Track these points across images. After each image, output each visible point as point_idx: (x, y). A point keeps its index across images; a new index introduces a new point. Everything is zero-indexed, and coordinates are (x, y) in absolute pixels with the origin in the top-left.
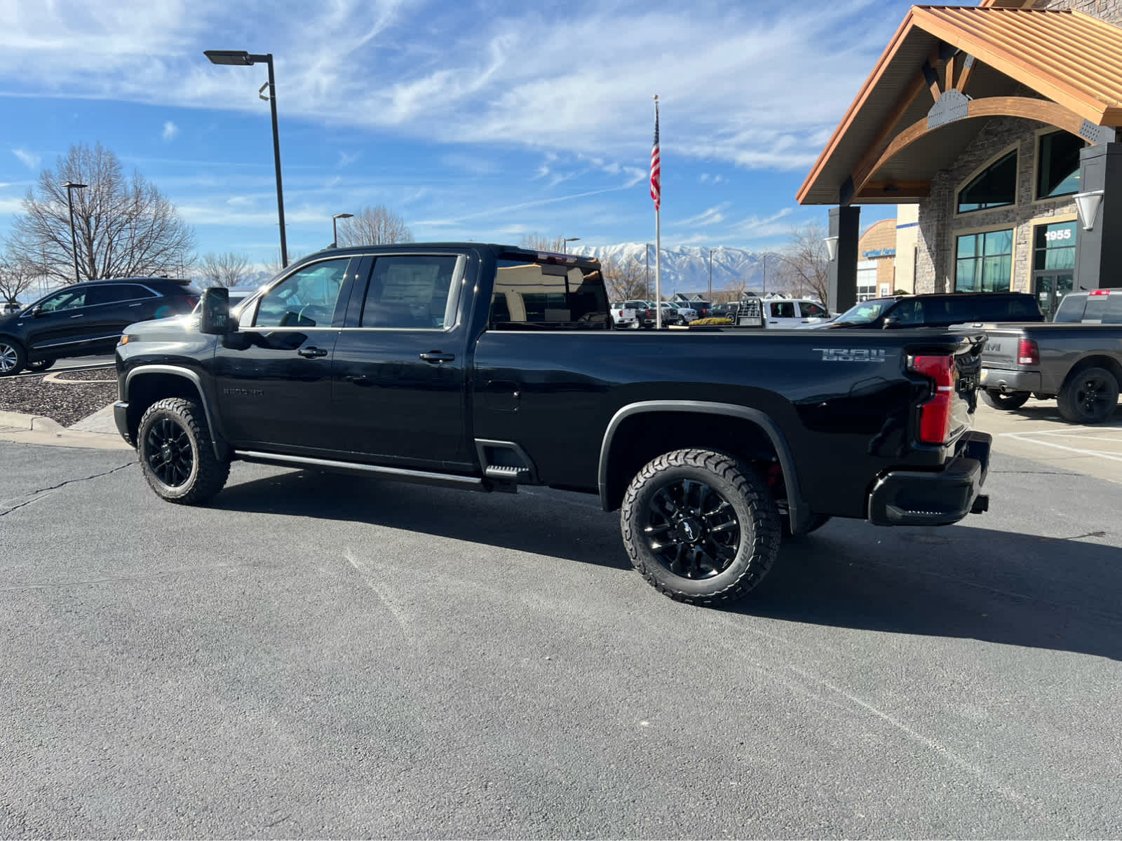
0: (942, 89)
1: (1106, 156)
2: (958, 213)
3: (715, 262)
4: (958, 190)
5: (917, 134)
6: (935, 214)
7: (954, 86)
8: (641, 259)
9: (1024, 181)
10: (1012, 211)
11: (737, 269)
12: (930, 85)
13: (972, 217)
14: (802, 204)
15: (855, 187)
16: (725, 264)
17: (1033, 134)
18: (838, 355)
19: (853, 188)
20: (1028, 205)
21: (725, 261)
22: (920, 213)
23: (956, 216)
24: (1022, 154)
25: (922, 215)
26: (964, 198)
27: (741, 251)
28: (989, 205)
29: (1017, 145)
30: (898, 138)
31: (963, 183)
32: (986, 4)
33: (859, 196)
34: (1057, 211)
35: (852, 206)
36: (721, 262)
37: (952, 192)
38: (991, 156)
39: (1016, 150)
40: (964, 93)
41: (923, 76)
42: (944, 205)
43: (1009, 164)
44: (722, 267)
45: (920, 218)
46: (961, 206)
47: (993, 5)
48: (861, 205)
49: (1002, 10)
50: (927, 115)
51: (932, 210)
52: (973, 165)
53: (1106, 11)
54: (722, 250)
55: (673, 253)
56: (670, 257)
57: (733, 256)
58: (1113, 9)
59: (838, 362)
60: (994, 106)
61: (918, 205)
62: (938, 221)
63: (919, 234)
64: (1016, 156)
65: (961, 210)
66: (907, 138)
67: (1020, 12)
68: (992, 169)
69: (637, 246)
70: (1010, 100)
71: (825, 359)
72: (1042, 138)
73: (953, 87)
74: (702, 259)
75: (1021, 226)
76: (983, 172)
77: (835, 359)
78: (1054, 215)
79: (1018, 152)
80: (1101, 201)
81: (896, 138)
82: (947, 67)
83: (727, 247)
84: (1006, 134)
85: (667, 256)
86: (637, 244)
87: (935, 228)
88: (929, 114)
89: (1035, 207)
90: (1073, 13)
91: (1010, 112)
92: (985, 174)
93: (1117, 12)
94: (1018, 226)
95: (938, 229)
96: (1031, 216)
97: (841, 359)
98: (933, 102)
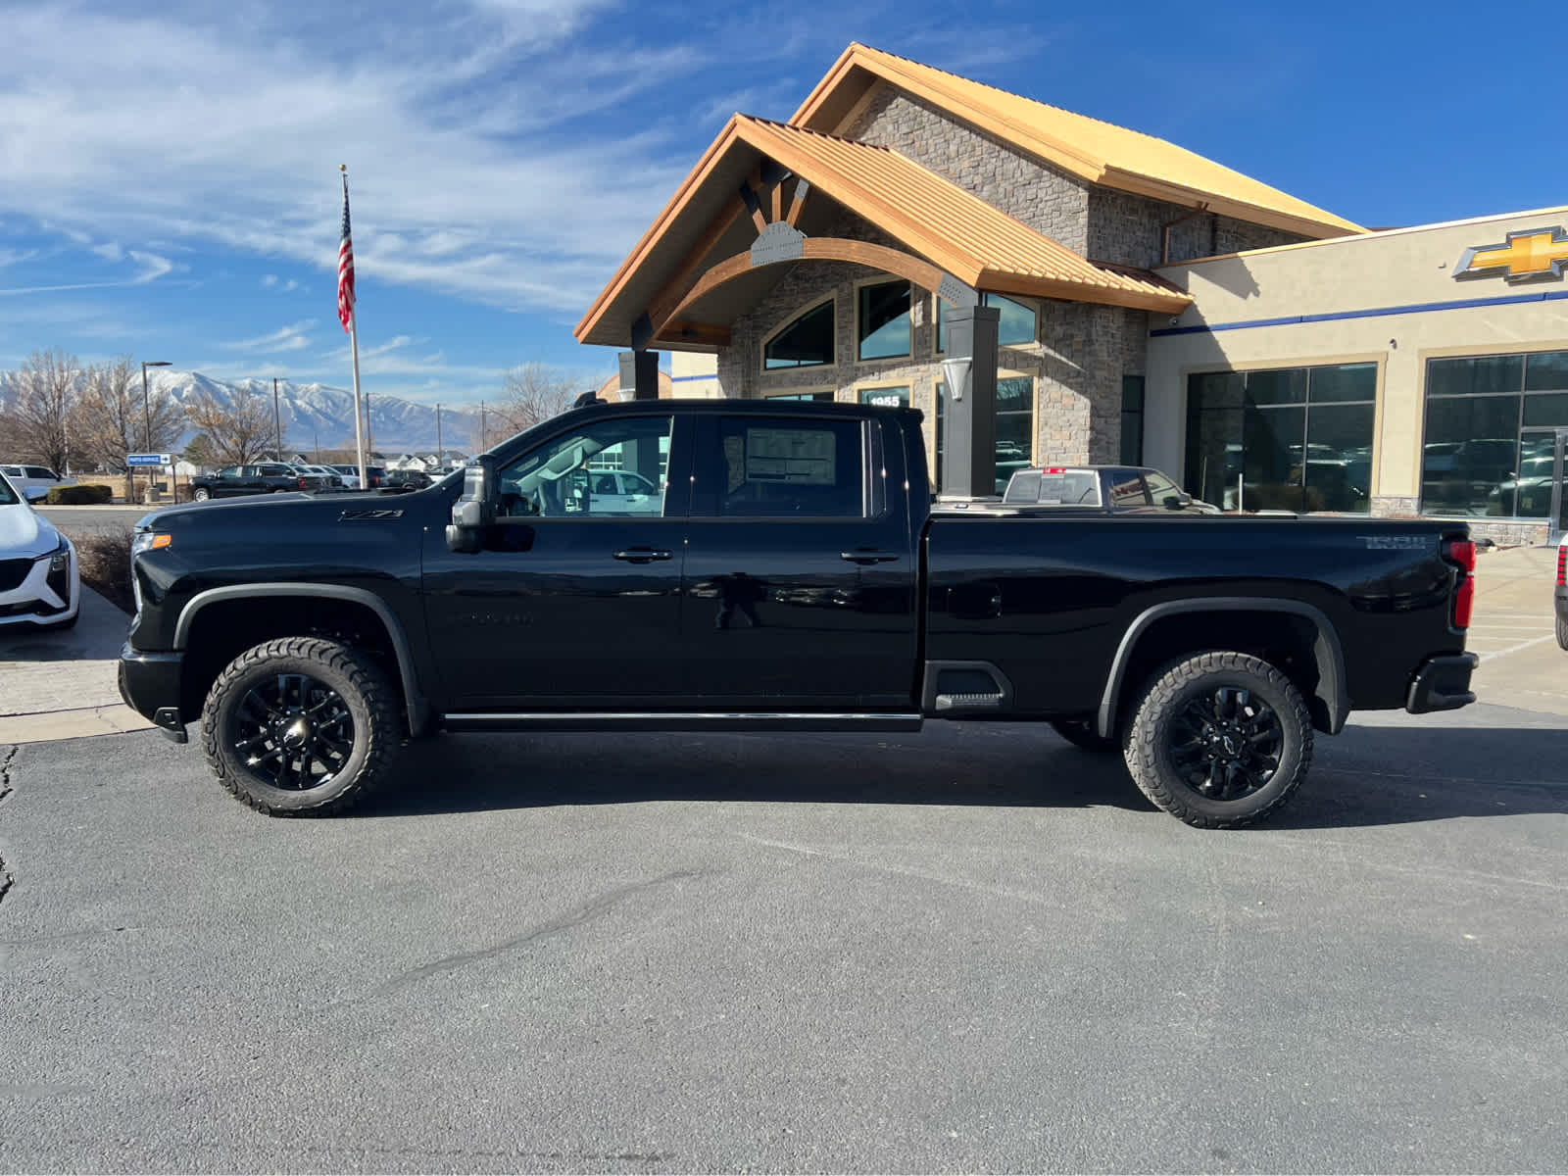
0: (768, 220)
1: (972, 320)
2: (766, 369)
3: (308, 406)
4: (765, 340)
5: (739, 270)
6: (737, 367)
7: (784, 218)
8: (184, 396)
9: (843, 338)
10: (832, 371)
11: (343, 419)
12: (752, 212)
13: (783, 375)
14: (583, 343)
15: (654, 328)
16: (323, 410)
17: (852, 284)
18: (1383, 543)
19: (651, 329)
20: (850, 366)
21: (324, 405)
22: (719, 366)
23: (763, 373)
24: (839, 306)
25: (723, 369)
26: (770, 353)
27: (346, 392)
28: (802, 363)
29: (832, 294)
30: (712, 271)
31: (769, 333)
32: (796, 122)
33: (659, 339)
34: (883, 375)
35: (648, 350)
36: (318, 407)
37: (756, 342)
38: (801, 305)
39: (832, 300)
40: (796, 227)
41: (742, 200)
42: (748, 357)
43: (825, 314)
44: (318, 415)
45: (720, 371)
46: (768, 360)
47: (805, 126)
48: (660, 352)
49: (811, 133)
50: (750, 249)
51: (733, 364)
52: (781, 313)
53: (927, 156)
54: (318, 390)
55: (238, 390)
56: (233, 396)
57: (336, 400)
58: (934, 155)
59: (1383, 550)
60: (835, 249)
61: (716, 355)
62: (743, 377)
63: (719, 391)
64: (833, 306)
65: (768, 366)
66: (724, 274)
67: (829, 137)
68: (804, 319)
69: (176, 376)
70: (855, 244)
71: (1369, 547)
72: (861, 290)
73: (782, 219)
74: (287, 401)
75: (842, 390)
76: (795, 322)
77: (1380, 547)
78: (880, 379)
79: (835, 301)
80: (970, 369)
81: (709, 271)
82: (774, 193)
83: (325, 385)
84: (819, 280)
85: (228, 393)
86: (176, 373)
87: (740, 386)
88: (753, 247)
89: (858, 369)
90: (891, 151)
91: (856, 258)
92: (796, 325)
93: (938, 159)
94: (839, 389)
95: (744, 386)
96: (853, 379)
97: (1385, 547)
98: (756, 234)
